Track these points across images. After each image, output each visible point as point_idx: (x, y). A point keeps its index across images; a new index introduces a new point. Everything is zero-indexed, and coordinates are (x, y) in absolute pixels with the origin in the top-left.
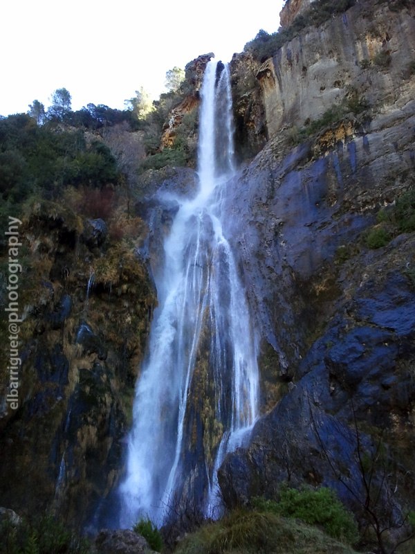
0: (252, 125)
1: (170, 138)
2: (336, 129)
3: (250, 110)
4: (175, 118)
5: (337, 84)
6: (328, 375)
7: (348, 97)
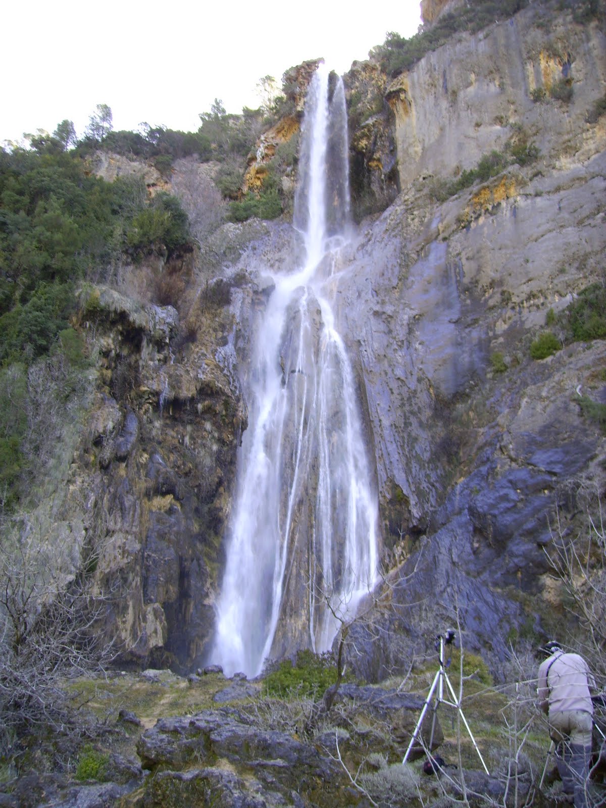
0: (377, 166)
1: (258, 176)
2: (495, 186)
3: (375, 143)
4: (266, 148)
5: (499, 120)
6: (471, 528)
7: (513, 141)
